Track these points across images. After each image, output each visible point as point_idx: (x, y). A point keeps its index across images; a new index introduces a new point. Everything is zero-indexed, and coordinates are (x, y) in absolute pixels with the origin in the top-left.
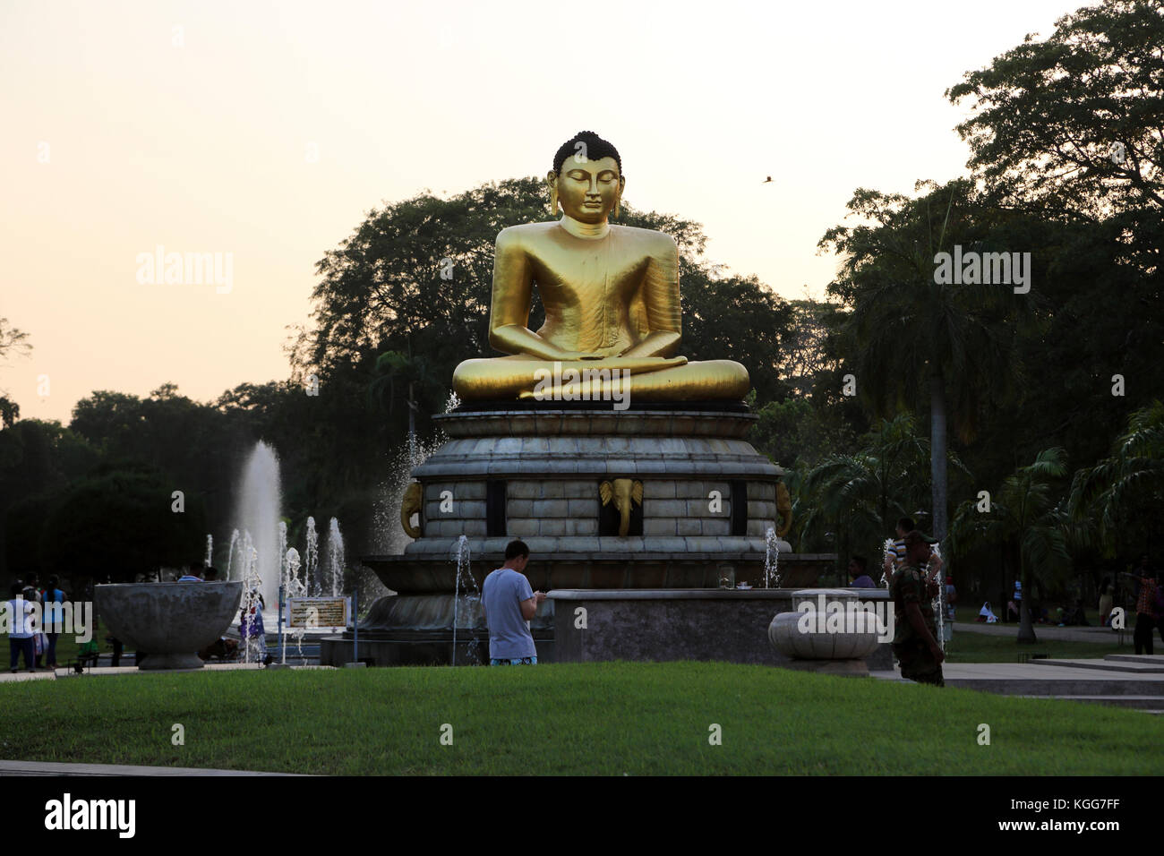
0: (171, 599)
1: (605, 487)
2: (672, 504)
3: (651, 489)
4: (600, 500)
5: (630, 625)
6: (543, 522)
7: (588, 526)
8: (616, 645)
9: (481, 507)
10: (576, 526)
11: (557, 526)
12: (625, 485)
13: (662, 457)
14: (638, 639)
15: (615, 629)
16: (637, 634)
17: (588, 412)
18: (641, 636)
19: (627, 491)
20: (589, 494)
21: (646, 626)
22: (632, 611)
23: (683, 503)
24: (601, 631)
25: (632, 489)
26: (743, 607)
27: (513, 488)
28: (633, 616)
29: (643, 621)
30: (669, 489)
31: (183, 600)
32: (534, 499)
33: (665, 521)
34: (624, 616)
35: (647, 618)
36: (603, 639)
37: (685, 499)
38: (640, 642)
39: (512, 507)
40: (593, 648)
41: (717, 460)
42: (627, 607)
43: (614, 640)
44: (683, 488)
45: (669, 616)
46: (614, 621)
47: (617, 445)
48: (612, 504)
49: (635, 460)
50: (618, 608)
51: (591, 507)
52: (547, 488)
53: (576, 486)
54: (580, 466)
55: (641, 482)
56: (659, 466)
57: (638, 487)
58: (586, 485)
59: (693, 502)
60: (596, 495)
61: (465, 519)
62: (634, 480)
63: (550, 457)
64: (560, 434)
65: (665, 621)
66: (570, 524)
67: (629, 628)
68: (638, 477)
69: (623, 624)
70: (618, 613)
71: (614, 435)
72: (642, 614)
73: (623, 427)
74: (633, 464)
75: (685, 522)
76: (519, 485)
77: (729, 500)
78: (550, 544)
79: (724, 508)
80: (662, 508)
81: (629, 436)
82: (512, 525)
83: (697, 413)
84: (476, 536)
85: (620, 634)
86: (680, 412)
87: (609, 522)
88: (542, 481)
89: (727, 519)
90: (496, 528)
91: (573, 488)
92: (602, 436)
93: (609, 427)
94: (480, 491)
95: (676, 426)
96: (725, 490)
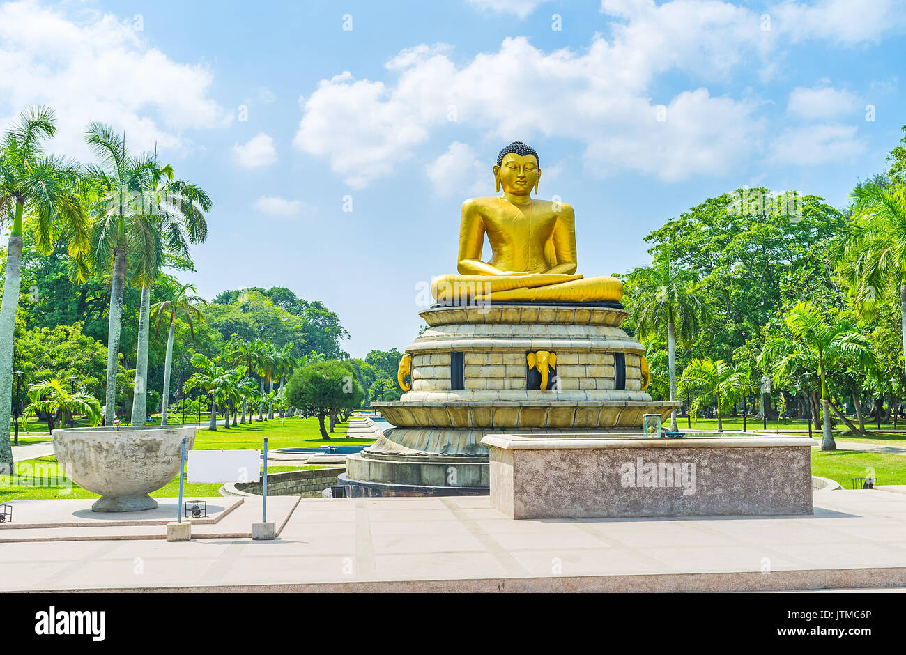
0: (105, 446)
1: (531, 356)
2: (576, 368)
3: (561, 359)
4: (528, 366)
5: (560, 474)
6: (489, 381)
7: (521, 383)
8: (547, 493)
9: (448, 372)
10: (511, 383)
11: (498, 384)
12: (543, 356)
13: (569, 338)
14: (568, 487)
15: (547, 479)
16: (568, 483)
17: (519, 307)
18: (573, 484)
19: (545, 358)
20: (519, 362)
21: (577, 474)
22: (563, 460)
23: (584, 368)
24: (532, 480)
25: (549, 358)
26: (670, 455)
27: (470, 358)
28: (564, 465)
29: (574, 470)
30: (573, 359)
31: (117, 446)
32: (482, 365)
33: (571, 381)
34: (555, 465)
35: (578, 467)
36: (534, 487)
37: (585, 365)
38: (571, 490)
39: (467, 371)
40: (524, 497)
41: (605, 339)
42: (557, 453)
43: (545, 489)
44: (583, 359)
45: (598, 465)
46: (546, 469)
47: (538, 329)
48: (535, 368)
49: (551, 339)
50: (549, 457)
51: (522, 371)
52: (492, 359)
53: (511, 356)
54: (513, 342)
55: (555, 353)
56: (567, 343)
57: (553, 356)
58: (517, 356)
59: (590, 367)
60: (524, 362)
61: (437, 379)
62: (550, 352)
63: (494, 336)
64: (500, 322)
65: (595, 469)
66: (507, 383)
67: (560, 477)
68: (553, 351)
69: (554, 473)
70: (549, 462)
71: (537, 322)
72: (572, 462)
73: (542, 318)
74: (549, 341)
75: (585, 380)
76: (473, 355)
77: (613, 366)
78: (493, 395)
79: (612, 372)
80: (569, 371)
81: (546, 324)
82: (468, 383)
83: (592, 308)
84: (444, 389)
85: (551, 483)
86: (581, 308)
87: (534, 380)
88: (488, 353)
89: (613, 378)
90: (458, 384)
91: (509, 358)
92: (529, 323)
93: (533, 317)
94: (447, 359)
95: (578, 317)
96: (611, 359)
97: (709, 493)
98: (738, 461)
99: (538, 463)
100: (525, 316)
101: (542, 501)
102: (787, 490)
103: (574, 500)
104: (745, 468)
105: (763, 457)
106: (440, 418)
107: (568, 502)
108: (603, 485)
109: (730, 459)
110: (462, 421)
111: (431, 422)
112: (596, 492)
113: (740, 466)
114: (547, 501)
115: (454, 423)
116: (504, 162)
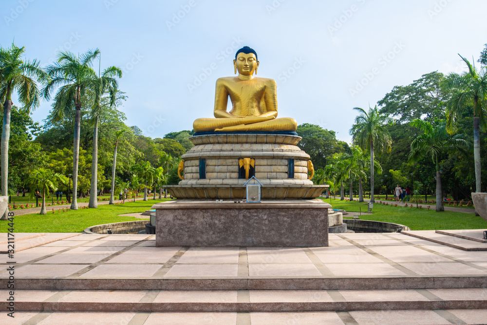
1: (241, 161)
2: (266, 167)
3: (258, 162)
4: (239, 166)
5: (182, 222)
6: (219, 174)
7: (235, 175)
8: (175, 233)
9: (198, 168)
10: (230, 175)
11: (223, 175)
12: (248, 160)
13: (262, 150)
14: (186, 230)
15: (174, 225)
16: (186, 227)
17: (236, 134)
18: (189, 228)
19: (248, 162)
20: (235, 164)
21: (191, 223)
22: (184, 215)
23: (270, 167)
24: (166, 226)
25: (250, 162)
26: (245, 212)
27: (209, 162)
28: (184, 218)
29: (190, 220)
30: (264, 162)
32: (215, 166)
33: (263, 173)
34: (179, 217)
35: (192, 218)
36: (167, 229)
37: (271, 165)
38: (188, 231)
39: (208, 168)
40: (162, 235)
41: (283, 151)
42: (181, 212)
43: (173, 231)
44: (270, 162)
45: (204, 218)
46: (174, 220)
47: (246, 146)
48: (243, 167)
49: (252, 151)
50: (177, 213)
51: (236, 168)
52: (220, 162)
53: (230, 161)
54: (231, 153)
55: (254, 159)
56: (261, 153)
57: (253, 161)
58: (234, 160)
59: (274, 167)
60: (238, 164)
61: (194, 173)
62: (251, 158)
63: (221, 150)
64: (227, 143)
65: (202, 220)
66: (228, 174)
67: (182, 224)
68: (253, 158)
69: (178, 222)
70: (176, 216)
71: (247, 143)
72: (189, 217)
73: (249, 140)
74: (251, 152)
75: (270, 173)
76: (210, 160)
77: (287, 166)
78: (220, 181)
79: (286, 169)
80: (262, 168)
81: (252, 143)
82: (208, 175)
83: (276, 135)
84: (195, 179)
85: (177, 227)
86: (270, 134)
87: (242, 173)
88: (218, 159)
89: (286, 172)
90: (203, 175)
91: (229, 161)
92: (242, 143)
93: (244, 140)
94: (197, 162)
95: (269, 140)
96: (286, 162)
97: (267, 234)
98: (284, 216)
99: (170, 217)
100: (240, 140)
101: (171, 237)
102: (313, 233)
103: (189, 237)
104: (289, 220)
105: (300, 214)
106: (191, 194)
107: (186, 238)
108: (206, 229)
109: (280, 215)
110: (202, 195)
111: (187, 196)
112: (202, 233)
113: (285, 219)
114: (174, 237)
115: (198, 196)
116: (238, 57)
